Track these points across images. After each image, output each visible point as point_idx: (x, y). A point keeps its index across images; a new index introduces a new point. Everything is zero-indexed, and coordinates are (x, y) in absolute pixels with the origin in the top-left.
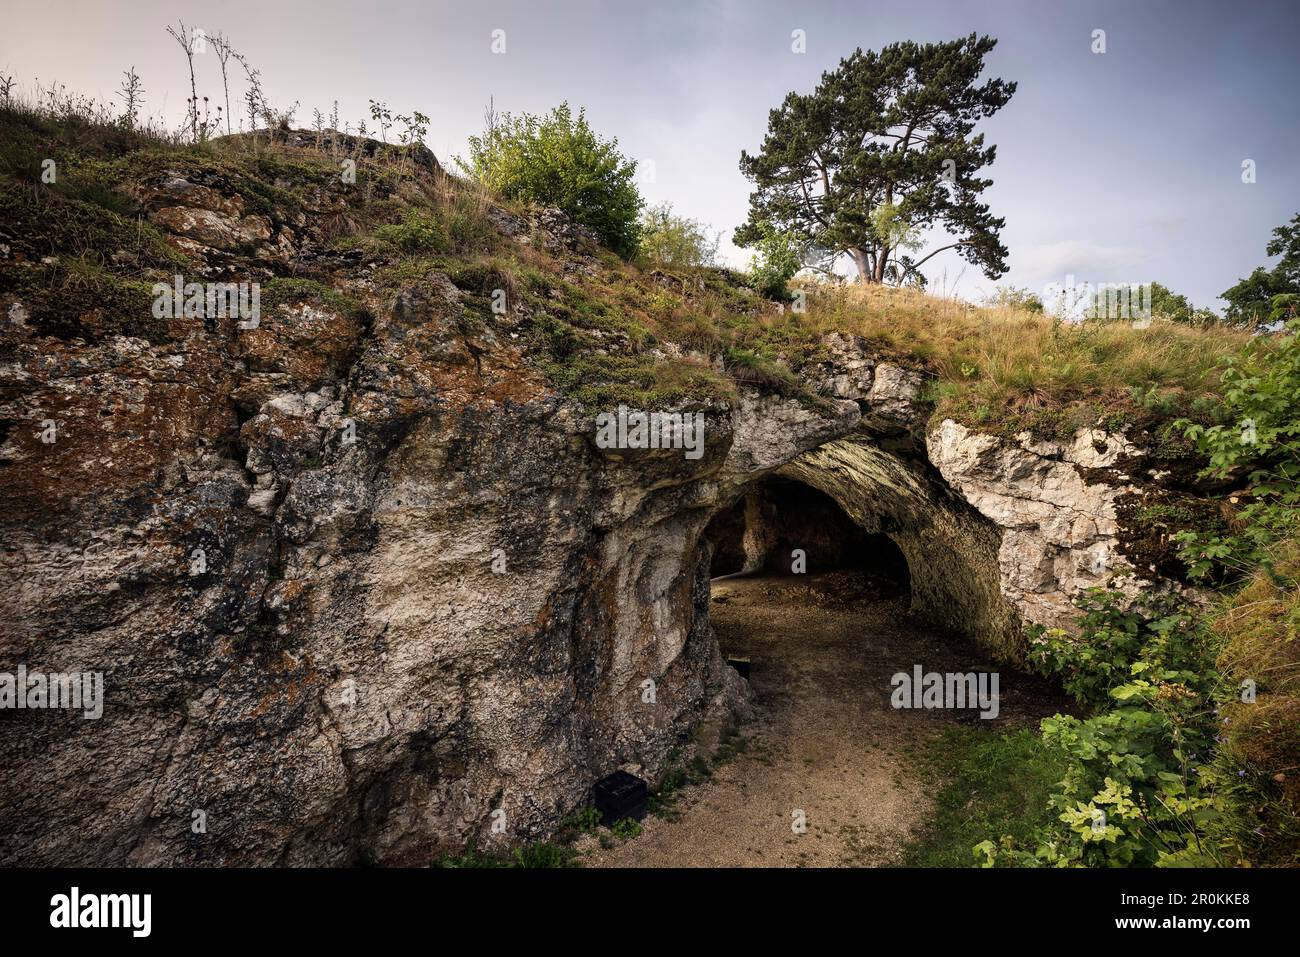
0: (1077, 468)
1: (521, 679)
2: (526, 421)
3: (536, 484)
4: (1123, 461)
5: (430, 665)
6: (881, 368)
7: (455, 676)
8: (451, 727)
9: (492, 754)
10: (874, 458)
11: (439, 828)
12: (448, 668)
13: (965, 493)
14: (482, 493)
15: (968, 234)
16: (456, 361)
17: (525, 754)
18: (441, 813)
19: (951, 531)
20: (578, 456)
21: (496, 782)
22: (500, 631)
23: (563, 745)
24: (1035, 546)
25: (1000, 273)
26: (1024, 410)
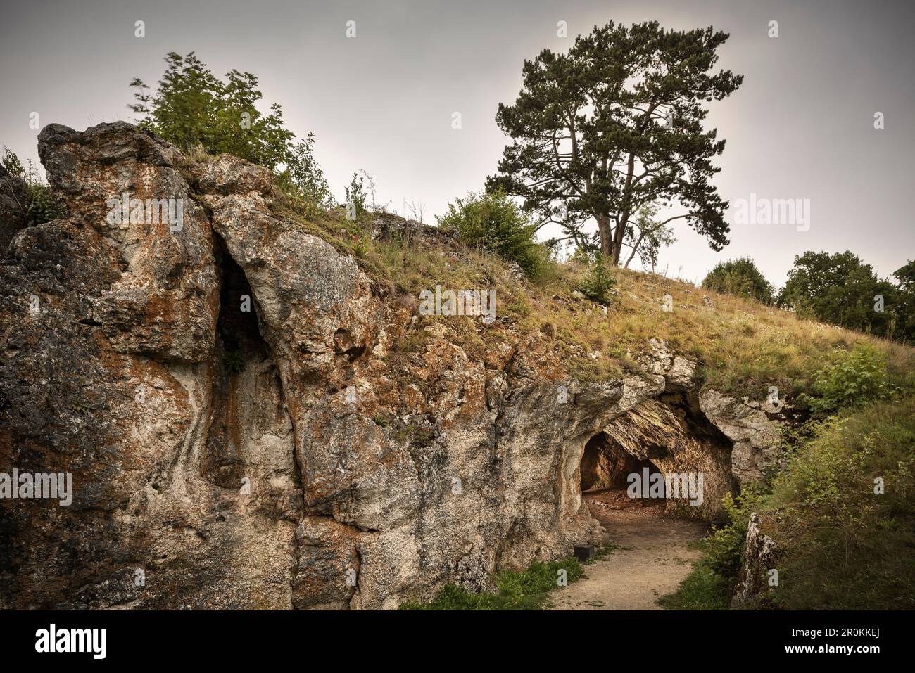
0: (766, 413)
1: (541, 503)
4: (784, 411)
6: (678, 359)
7: (524, 498)
8: (521, 520)
9: (533, 533)
10: (655, 407)
11: (516, 563)
12: (523, 494)
13: (718, 425)
14: (539, 419)
15: (697, 208)
17: (546, 534)
19: (696, 455)
21: (537, 545)
22: (537, 480)
23: (555, 534)
24: (748, 449)
25: (722, 245)
26: (746, 386)
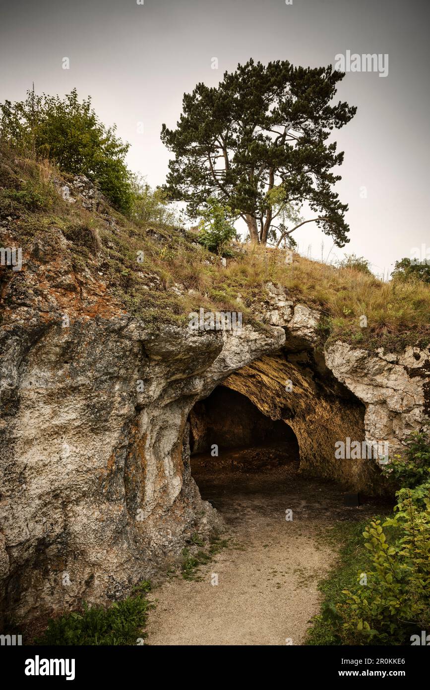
0: (406, 368)
1: (99, 504)
2: (110, 331)
3: (110, 373)
5: (48, 493)
6: (299, 307)
7: (60, 502)
8: (59, 536)
9: (83, 553)
10: (282, 367)
11: (52, 603)
12: (56, 497)
13: (347, 384)
14: (79, 379)
15: (324, 213)
16: (70, 289)
17: (105, 551)
18: (52, 594)
19: (326, 415)
20: (136, 355)
21: (88, 570)
22: (87, 472)
23: (125, 546)
24: (384, 413)
25: (344, 243)
26: (380, 335)
